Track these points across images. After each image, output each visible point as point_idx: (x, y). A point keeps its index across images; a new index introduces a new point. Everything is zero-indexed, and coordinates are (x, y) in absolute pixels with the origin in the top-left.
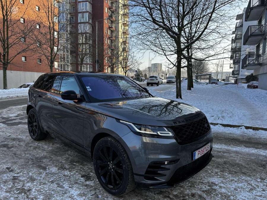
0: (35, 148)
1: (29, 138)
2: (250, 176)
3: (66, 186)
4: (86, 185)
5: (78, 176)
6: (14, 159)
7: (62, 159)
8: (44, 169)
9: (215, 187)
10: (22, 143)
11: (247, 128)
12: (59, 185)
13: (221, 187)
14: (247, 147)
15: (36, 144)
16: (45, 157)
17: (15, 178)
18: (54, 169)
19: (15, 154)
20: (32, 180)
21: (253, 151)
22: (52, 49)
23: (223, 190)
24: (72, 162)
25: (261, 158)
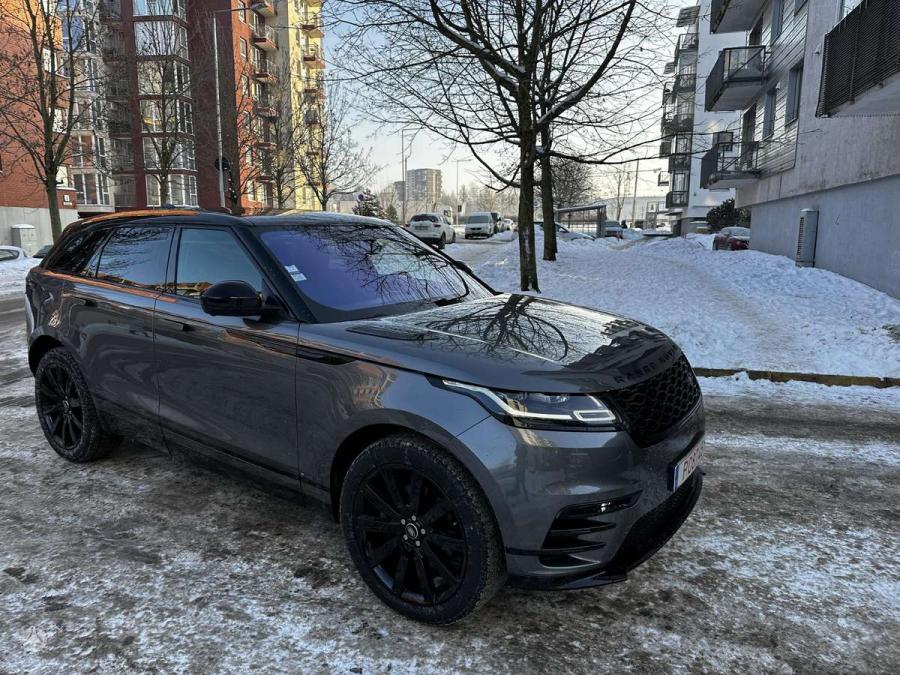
0: (86, 491)
1: (46, 457)
2: (803, 522)
3: (255, 610)
4: (324, 602)
5: (284, 575)
6: (20, 536)
7: (204, 522)
8: (154, 560)
9: (720, 566)
10: (27, 478)
11: (754, 375)
12: (231, 614)
13: (735, 563)
14: (769, 434)
15: (83, 475)
16: (138, 520)
17: (54, 606)
18: (189, 560)
19: (17, 518)
20: (126, 604)
21: (791, 446)
22: (49, 121)
23: (746, 572)
24: (243, 528)
25: (819, 465)
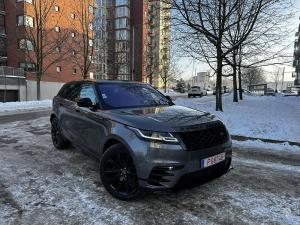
0: (56, 156)
2: (274, 192)
3: (77, 190)
4: (97, 191)
5: (91, 182)
7: (79, 167)
8: (61, 174)
9: (230, 201)
10: (45, 152)
11: (292, 144)
12: (71, 189)
13: (236, 201)
14: (284, 164)
15: (58, 151)
16: (64, 164)
17: (32, 181)
18: (69, 175)
20: (47, 183)
21: (289, 168)
22: (86, 59)
23: (238, 204)
25: (296, 175)
